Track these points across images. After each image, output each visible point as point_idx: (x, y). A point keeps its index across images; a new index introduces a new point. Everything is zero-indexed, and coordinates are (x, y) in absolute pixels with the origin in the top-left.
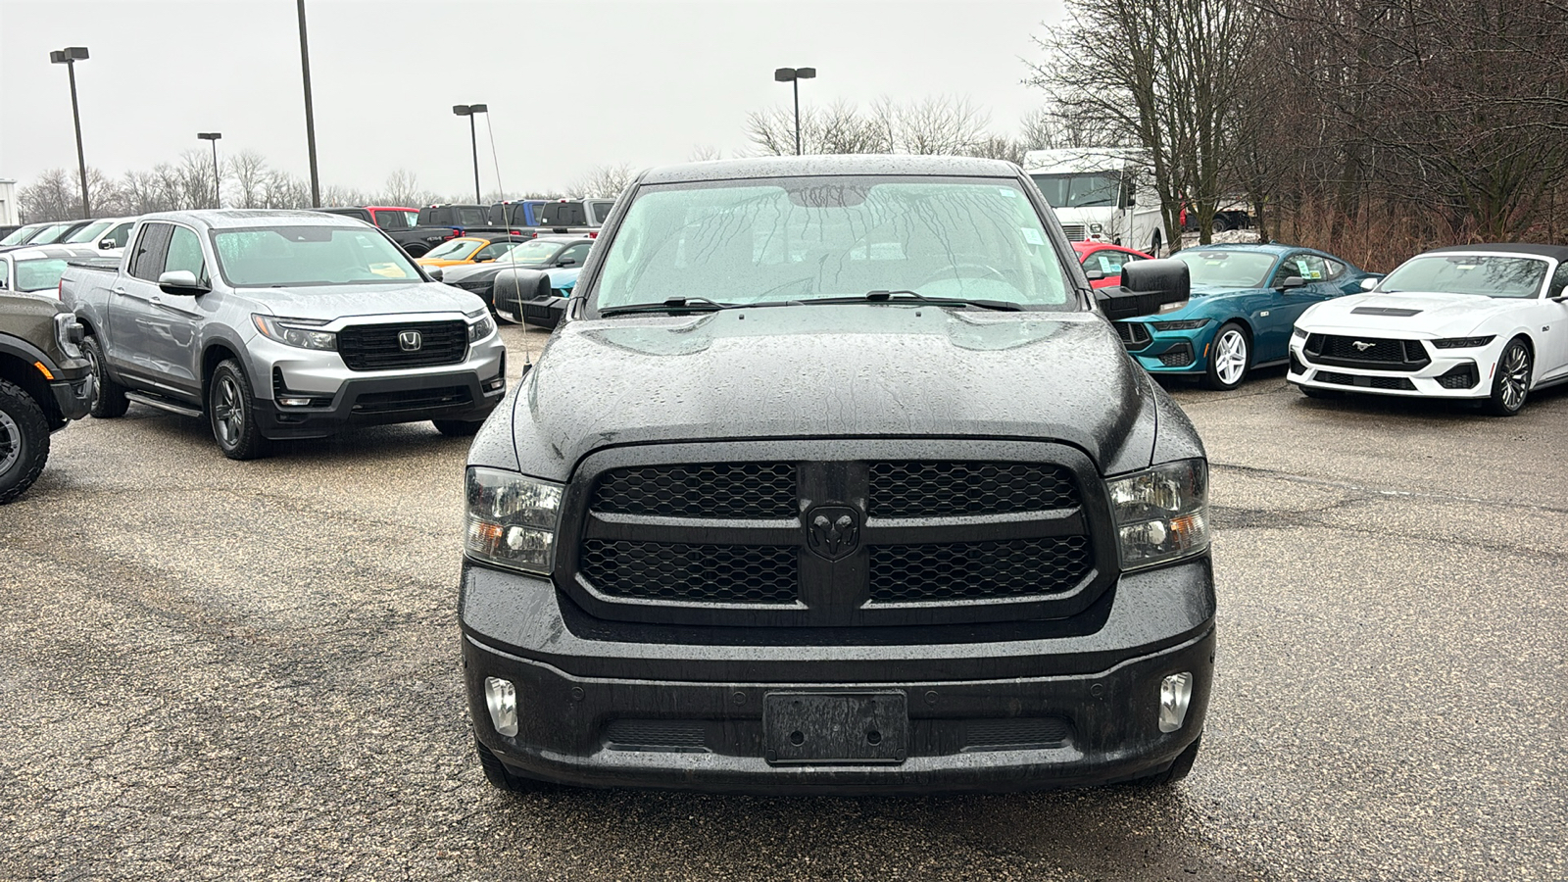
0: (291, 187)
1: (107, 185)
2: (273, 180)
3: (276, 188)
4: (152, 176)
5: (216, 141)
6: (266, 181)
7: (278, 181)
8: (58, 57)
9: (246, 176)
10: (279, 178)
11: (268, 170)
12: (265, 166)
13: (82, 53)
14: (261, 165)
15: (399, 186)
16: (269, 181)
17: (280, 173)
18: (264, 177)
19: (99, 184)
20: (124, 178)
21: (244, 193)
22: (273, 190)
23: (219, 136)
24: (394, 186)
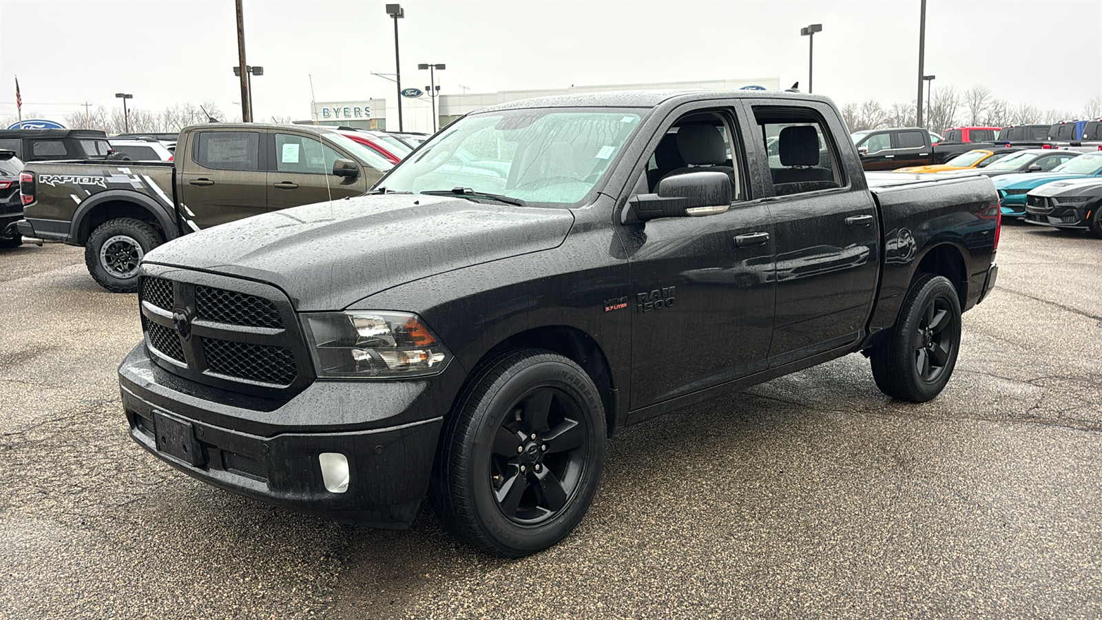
0: (1007, 112)
1: (882, 113)
2: (994, 108)
3: (996, 113)
4: (910, 106)
5: (932, 81)
6: (989, 108)
7: (998, 108)
8: (805, 32)
9: (975, 105)
10: (999, 106)
11: (991, 100)
12: (990, 97)
13: (818, 28)
14: (987, 96)
15: (1095, 110)
16: (991, 108)
17: (1001, 102)
18: (988, 105)
19: (877, 113)
20: (892, 108)
21: (971, 118)
22: (993, 115)
23: (933, 77)
24: (1091, 110)
